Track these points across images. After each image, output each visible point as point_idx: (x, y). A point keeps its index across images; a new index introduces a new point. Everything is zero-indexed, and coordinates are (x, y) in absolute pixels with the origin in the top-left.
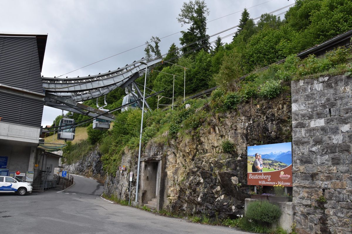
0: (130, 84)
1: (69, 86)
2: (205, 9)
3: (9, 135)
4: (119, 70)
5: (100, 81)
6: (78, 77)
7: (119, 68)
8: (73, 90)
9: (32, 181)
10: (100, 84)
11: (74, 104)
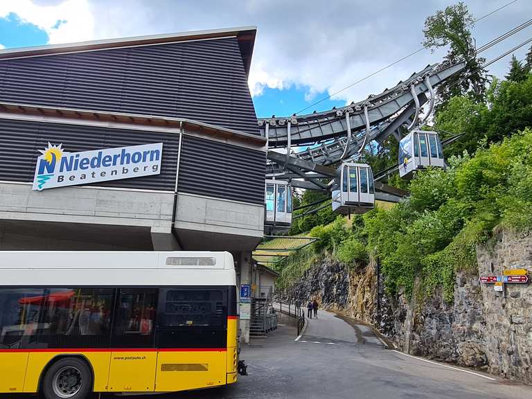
0: (401, 127)
1: (300, 130)
2: (466, 17)
3: (207, 222)
4: (387, 92)
5: (356, 117)
6: (315, 112)
7: (387, 89)
8: (309, 136)
9: (249, 318)
10: (357, 122)
11: (310, 166)
